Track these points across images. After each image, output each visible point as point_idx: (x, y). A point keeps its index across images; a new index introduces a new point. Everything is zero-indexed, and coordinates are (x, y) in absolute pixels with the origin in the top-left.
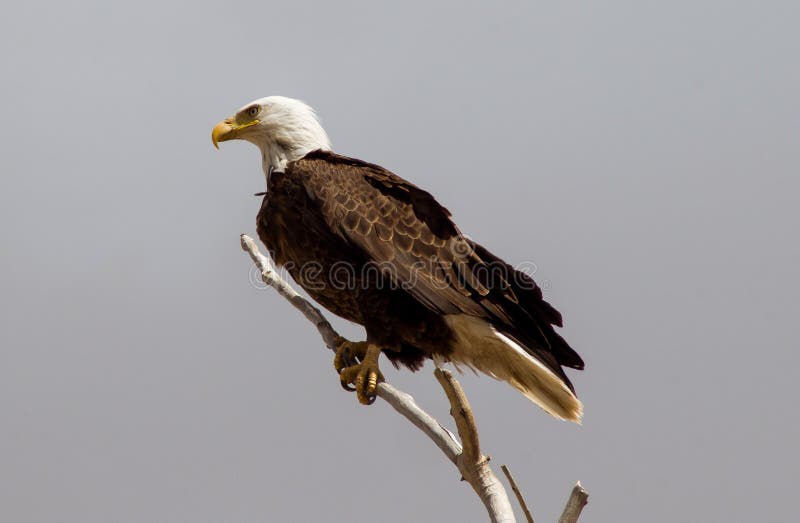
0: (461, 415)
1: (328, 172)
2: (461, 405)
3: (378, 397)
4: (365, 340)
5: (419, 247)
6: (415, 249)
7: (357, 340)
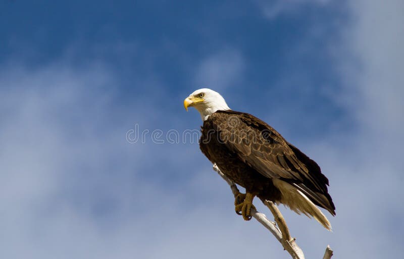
0: (279, 221)
1: (225, 118)
2: (278, 216)
3: (252, 217)
4: (245, 193)
5: (263, 148)
6: (261, 150)
7: (243, 193)
